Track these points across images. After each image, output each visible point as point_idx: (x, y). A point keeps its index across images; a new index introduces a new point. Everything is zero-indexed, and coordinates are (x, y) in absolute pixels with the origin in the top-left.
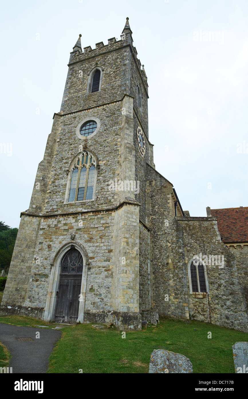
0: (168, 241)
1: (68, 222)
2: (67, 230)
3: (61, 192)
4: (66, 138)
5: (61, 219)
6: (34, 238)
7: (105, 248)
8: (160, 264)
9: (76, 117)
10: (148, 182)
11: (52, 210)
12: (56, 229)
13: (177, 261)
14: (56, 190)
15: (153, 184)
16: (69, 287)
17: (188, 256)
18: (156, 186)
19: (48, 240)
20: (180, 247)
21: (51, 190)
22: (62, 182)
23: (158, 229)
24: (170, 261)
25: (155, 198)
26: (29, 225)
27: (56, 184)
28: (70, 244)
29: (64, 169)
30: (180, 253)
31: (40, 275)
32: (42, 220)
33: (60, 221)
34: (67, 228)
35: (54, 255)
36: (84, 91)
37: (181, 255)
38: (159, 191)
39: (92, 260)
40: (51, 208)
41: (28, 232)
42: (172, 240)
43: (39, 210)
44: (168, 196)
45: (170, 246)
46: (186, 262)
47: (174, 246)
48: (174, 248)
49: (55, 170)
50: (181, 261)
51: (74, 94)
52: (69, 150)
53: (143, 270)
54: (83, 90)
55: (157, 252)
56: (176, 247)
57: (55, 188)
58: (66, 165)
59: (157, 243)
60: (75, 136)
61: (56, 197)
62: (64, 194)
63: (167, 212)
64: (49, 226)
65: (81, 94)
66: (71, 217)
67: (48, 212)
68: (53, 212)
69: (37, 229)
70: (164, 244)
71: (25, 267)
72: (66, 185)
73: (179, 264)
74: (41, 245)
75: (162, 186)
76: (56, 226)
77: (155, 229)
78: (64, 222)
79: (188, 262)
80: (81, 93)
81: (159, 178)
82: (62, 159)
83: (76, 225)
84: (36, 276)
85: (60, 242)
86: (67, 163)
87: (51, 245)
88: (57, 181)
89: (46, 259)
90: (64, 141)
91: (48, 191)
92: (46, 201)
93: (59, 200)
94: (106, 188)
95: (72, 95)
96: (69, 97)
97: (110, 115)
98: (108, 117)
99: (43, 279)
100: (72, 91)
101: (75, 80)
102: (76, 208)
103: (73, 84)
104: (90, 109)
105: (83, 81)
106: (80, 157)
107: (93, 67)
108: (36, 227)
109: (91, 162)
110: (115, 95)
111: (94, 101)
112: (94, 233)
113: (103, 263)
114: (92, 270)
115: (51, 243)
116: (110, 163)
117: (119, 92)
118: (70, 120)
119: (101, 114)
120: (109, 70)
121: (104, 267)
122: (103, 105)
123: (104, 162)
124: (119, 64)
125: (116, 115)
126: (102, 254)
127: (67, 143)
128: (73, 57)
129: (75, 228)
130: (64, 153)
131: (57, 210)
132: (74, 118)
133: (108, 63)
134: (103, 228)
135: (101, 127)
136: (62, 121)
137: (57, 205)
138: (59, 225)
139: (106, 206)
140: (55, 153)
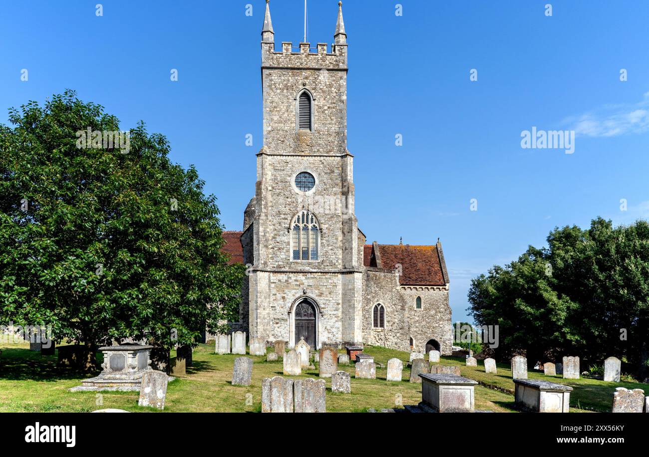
1: (298, 279)
2: (298, 286)
3: (285, 249)
4: (280, 188)
5: (291, 275)
6: (268, 290)
7: (334, 301)
9: (288, 162)
11: (278, 266)
12: (288, 284)
14: (278, 247)
21: (273, 245)
22: (285, 239)
26: (263, 280)
27: (278, 240)
28: (303, 297)
29: (284, 225)
31: (278, 319)
32: (271, 274)
33: (290, 277)
34: (298, 283)
35: (288, 305)
36: (292, 125)
39: (324, 310)
40: (277, 264)
41: (263, 285)
43: (267, 266)
49: (274, 225)
51: (279, 125)
52: (286, 205)
57: (277, 244)
58: (286, 221)
60: (291, 188)
61: (280, 254)
62: (288, 251)
64: (280, 281)
65: (288, 128)
66: (300, 275)
67: (275, 267)
68: (280, 268)
69: (268, 283)
71: (266, 314)
72: (289, 243)
74: (275, 296)
76: (287, 281)
80: (288, 125)
82: (279, 213)
83: (306, 282)
84: (275, 320)
85: (293, 295)
86: (286, 219)
87: (285, 297)
88: (277, 237)
89: (282, 307)
90: (277, 191)
91: (271, 247)
92: (270, 256)
93: (284, 257)
94: (330, 252)
95: (276, 125)
96: (272, 127)
97: (329, 171)
98: (326, 173)
99: (282, 322)
100: (275, 118)
101: (276, 99)
102: (303, 267)
103: (275, 107)
104: (304, 156)
105: (288, 107)
106: (300, 214)
107: (301, 87)
108: (268, 281)
109: (312, 222)
110: (332, 144)
111: (308, 146)
112: (324, 289)
113: (333, 312)
114: (325, 317)
115: (285, 295)
116: (332, 227)
117: (336, 142)
118: (281, 165)
119: (318, 167)
120: (322, 101)
121: (334, 315)
122: (320, 156)
123: (326, 226)
124: (334, 97)
125: (336, 174)
126: (332, 306)
127: (282, 194)
128: (267, 52)
129: (306, 284)
130: (280, 206)
131: (284, 267)
132: (286, 162)
133: (321, 89)
134: (331, 287)
135: (320, 185)
136: (270, 163)
137: (283, 262)
138: (290, 281)
139: (332, 268)
140: (269, 204)
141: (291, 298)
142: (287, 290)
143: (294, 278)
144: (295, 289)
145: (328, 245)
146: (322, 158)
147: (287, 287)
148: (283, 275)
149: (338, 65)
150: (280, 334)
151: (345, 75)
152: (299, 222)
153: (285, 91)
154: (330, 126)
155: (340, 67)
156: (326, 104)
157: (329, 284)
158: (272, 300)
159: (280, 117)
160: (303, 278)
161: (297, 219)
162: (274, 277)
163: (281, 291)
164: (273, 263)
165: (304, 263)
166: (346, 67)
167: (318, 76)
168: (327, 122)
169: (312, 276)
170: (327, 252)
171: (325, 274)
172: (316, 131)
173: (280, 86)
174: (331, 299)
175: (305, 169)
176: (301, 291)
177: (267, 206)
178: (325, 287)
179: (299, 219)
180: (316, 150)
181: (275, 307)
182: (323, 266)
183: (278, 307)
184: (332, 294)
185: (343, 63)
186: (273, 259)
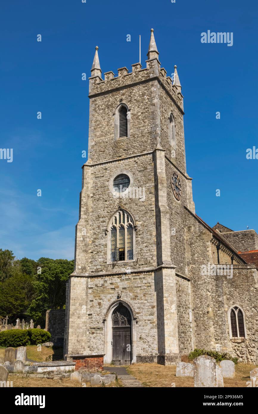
0: (208, 290)
1: (114, 281)
2: (114, 289)
3: (103, 252)
4: (100, 193)
5: (107, 278)
6: (84, 297)
7: (149, 304)
8: (201, 312)
9: (107, 169)
10: (186, 227)
11: (96, 270)
12: (104, 288)
13: (217, 309)
14: (97, 250)
15: (192, 230)
16: (121, 337)
17: (227, 304)
18: (195, 232)
19: (97, 298)
20: (219, 296)
21: (92, 249)
22: (102, 242)
23: (198, 278)
24: (210, 310)
25: (194, 245)
26: (79, 286)
27: (97, 244)
28: (118, 302)
29: (102, 228)
30: (220, 302)
31: (94, 328)
32: (89, 280)
33: (106, 281)
34: (113, 287)
35: (105, 311)
36: (111, 136)
37: (221, 303)
38: (198, 238)
39: (139, 315)
40: (95, 268)
41: (79, 292)
42: (212, 289)
43: (84, 271)
44: (207, 243)
45: (210, 295)
46: (226, 309)
47: (214, 295)
48: (214, 297)
49: (94, 229)
50: (221, 309)
51: (101, 138)
52: (104, 208)
53: (184, 319)
54: (110, 133)
55: (198, 301)
56: (215, 296)
57: (96, 247)
58: (104, 224)
59: (197, 292)
60: (109, 191)
61: (98, 257)
62: (105, 254)
64: (96, 286)
65: (109, 139)
66: (115, 277)
67: (93, 272)
68: (98, 272)
69: (85, 288)
70: (204, 293)
71: (81, 322)
73: (219, 312)
74: (92, 303)
75: (201, 232)
76: (103, 285)
77: (195, 278)
78: (110, 282)
79: (228, 310)
80: (108, 137)
81: (198, 224)
82: (99, 217)
83: (121, 285)
84: (92, 330)
85: (108, 300)
86: (104, 222)
87: (100, 303)
88: (96, 241)
89: (98, 315)
90: (97, 196)
91: (90, 251)
92: (90, 260)
93: (102, 260)
94: (145, 249)
95: (99, 139)
96: (95, 142)
97: (142, 169)
98: (140, 171)
99: (98, 332)
100: (98, 134)
101: (99, 118)
102: (119, 268)
103: (98, 125)
104: (120, 160)
105: (108, 122)
106: (117, 215)
107: (119, 103)
108: (85, 286)
109: (128, 221)
110: (145, 144)
111: (125, 150)
112: (139, 291)
113: (148, 316)
114: (140, 323)
115: (101, 301)
116: (146, 223)
117: (149, 141)
118: (101, 172)
119: (133, 167)
120: (137, 109)
121: (149, 320)
122: (134, 157)
123: (140, 223)
124: (147, 103)
125: (149, 170)
126: (146, 310)
127: (101, 199)
128: (94, 85)
129: (121, 287)
130: (99, 210)
131: (102, 271)
132: (105, 169)
133: (135, 100)
134: (146, 287)
135: (134, 183)
136: (92, 172)
137: (101, 265)
138: (106, 285)
139: (147, 267)
140: (91, 210)
141: (106, 304)
142: (102, 295)
143: (109, 282)
144: (110, 294)
145: (143, 243)
146: (136, 159)
147: (103, 291)
148: (100, 279)
149: (149, 76)
150: (95, 346)
151: (156, 83)
152: (116, 223)
153: (106, 110)
154: (144, 128)
155: (151, 77)
156: (139, 111)
157: (143, 285)
158: (89, 307)
159: (102, 132)
160: (119, 280)
161: (114, 220)
162: (92, 283)
163: (98, 297)
164: (92, 267)
165: (120, 264)
166: (155, 76)
167: (133, 90)
168: (141, 126)
169: (127, 277)
170: (141, 250)
171: (139, 274)
172: (131, 136)
173: (103, 107)
174: (146, 302)
175: (121, 171)
176: (117, 295)
177: (89, 212)
178: (140, 288)
179: (116, 220)
180: (131, 152)
181: (91, 314)
182: (138, 266)
183: (95, 315)
184: (146, 295)
185: (152, 73)
186: (92, 264)
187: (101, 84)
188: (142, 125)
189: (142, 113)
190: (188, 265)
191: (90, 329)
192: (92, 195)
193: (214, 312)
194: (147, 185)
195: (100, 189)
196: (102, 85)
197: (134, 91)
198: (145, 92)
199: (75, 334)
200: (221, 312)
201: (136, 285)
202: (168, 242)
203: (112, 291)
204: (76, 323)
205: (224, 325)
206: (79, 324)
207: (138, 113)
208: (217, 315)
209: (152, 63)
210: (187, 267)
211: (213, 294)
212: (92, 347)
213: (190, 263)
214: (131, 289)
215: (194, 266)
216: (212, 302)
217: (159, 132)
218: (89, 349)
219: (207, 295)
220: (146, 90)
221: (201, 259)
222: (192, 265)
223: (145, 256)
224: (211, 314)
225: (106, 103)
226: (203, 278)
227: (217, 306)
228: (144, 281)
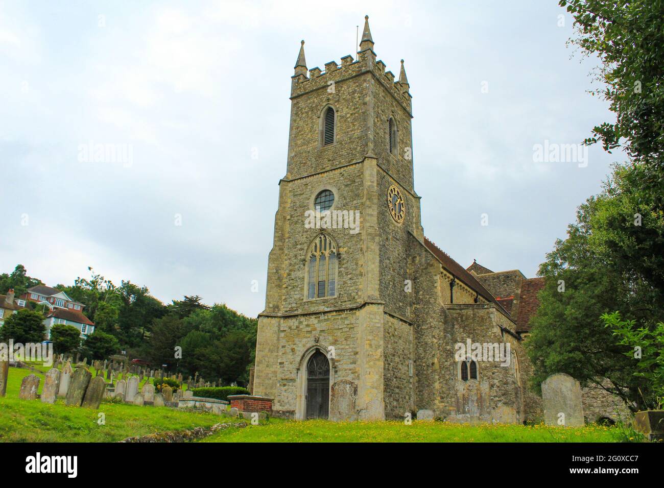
0: (434, 337)
1: (310, 323)
2: (310, 332)
3: (299, 286)
4: (298, 214)
5: (302, 319)
6: (275, 341)
7: (351, 350)
8: (424, 364)
9: (307, 184)
10: (410, 258)
11: (291, 309)
12: (298, 331)
13: (444, 360)
14: (293, 285)
15: (417, 261)
16: (318, 390)
18: (420, 264)
19: (290, 343)
20: (447, 344)
21: (287, 284)
22: (299, 274)
23: (423, 321)
24: (436, 361)
25: (418, 280)
26: (269, 328)
27: (293, 277)
28: (315, 347)
29: (299, 258)
30: (448, 351)
31: (286, 380)
32: (282, 321)
34: (309, 329)
35: (298, 359)
36: (315, 144)
37: (449, 352)
38: (424, 271)
39: (339, 363)
40: (290, 306)
41: (268, 335)
42: (439, 335)
43: (277, 310)
44: (435, 278)
45: (437, 343)
48: (441, 344)
49: (289, 259)
50: (449, 360)
51: (302, 148)
53: (400, 371)
54: (313, 141)
55: (421, 350)
56: (443, 344)
57: (291, 281)
58: (302, 252)
59: (421, 339)
61: (293, 293)
62: (302, 289)
63: (433, 300)
64: (290, 328)
65: (311, 148)
66: (313, 317)
67: (287, 312)
68: (293, 311)
69: (277, 331)
70: (429, 340)
71: (271, 372)
72: (303, 278)
73: (446, 363)
74: (284, 349)
75: (428, 264)
76: (297, 327)
77: (418, 322)
80: (311, 145)
81: (424, 253)
82: (296, 244)
83: (319, 327)
84: (283, 381)
85: (304, 345)
86: (302, 249)
87: (294, 349)
88: (292, 273)
89: (291, 363)
90: (296, 218)
91: (284, 286)
92: (283, 297)
93: (298, 296)
94: (349, 282)
95: (300, 148)
96: (296, 152)
97: (349, 183)
98: (347, 186)
99: (291, 384)
100: (299, 142)
101: (301, 123)
102: (318, 306)
103: (300, 131)
104: (324, 172)
105: (312, 127)
106: (317, 241)
107: (324, 104)
108: (276, 329)
109: (330, 248)
110: (354, 152)
111: (329, 160)
112: (339, 334)
113: (350, 365)
114: (339, 373)
115: (294, 347)
116: (351, 250)
117: (359, 148)
118: (301, 188)
119: (338, 181)
120: (345, 110)
121: (350, 370)
122: (340, 168)
123: (345, 249)
124: (357, 102)
125: (357, 184)
126: (347, 357)
127: (300, 221)
128: (296, 84)
129: (319, 329)
130: (297, 236)
131: (297, 309)
132: (305, 185)
133: (344, 99)
134: (348, 330)
135: (339, 201)
136: (291, 189)
137: (296, 303)
138: (301, 327)
139: (350, 304)
140: (287, 235)
141: (300, 350)
142: (297, 339)
143: (305, 323)
144: (306, 337)
145: (347, 274)
146: (342, 169)
147: (298, 335)
148: (294, 320)
149: (361, 70)
150: (286, 401)
151: (369, 77)
152: (316, 251)
153: (310, 113)
154: (353, 132)
155: (363, 71)
156: (348, 111)
157: (345, 326)
158: (281, 354)
159: (304, 140)
160: (316, 321)
161: (314, 247)
162: (285, 324)
163: (291, 341)
164: (286, 306)
165: (319, 301)
166: (368, 69)
167: (342, 87)
168: (349, 130)
169: (326, 317)
170: (345, 283)
171: (341, 313)
172: (337, 142)
173: (306, 110)
174: (347, 347)
175: (325, 186)
176: (313, 339)
177: (284, 238)
178: (341, 331)
179: (316, 246)
180: (337, 163)
181: (283, 363)
182: (339, 303)
183: (287, 363)
184: (348, 339)
185: (365, 67)
186: (286, 301)
187: (305, 83)
188: (351, 129)
189: (352, 114)
190: (411, 306)
191: (281, 381)
192: (288, 217)
193: (441, 363)
194: (355, 202)
195: (298, 210)
196: (307, 84)
197: (343, 89)
198: (356, 88)
199: (263, 385)
200: (449, 363)
201: (336, 327)
202: (376, 272)
203: (308, 335)
204: (264, 371)
205: (452, 379)
206: (268, 374)
207: (346, 114)
208: (444, 367)
209: (364, 54)
210: (409, 308)
211: (440, 342)
212: (283, 401)
213: (414, 304)
214: (331, 331)
215: (418, 306)
216: (438, 352)
217: (371, 137)
218: (279, 404)
219: (432, 342)
220: (357, 86)
221: (427, 298)
222: (415, 306)
223: (349, 290)
224: (437, 366)
225: (310, 105)
226: (428, 322)
227: (444, 357)
228: (346, 322)
